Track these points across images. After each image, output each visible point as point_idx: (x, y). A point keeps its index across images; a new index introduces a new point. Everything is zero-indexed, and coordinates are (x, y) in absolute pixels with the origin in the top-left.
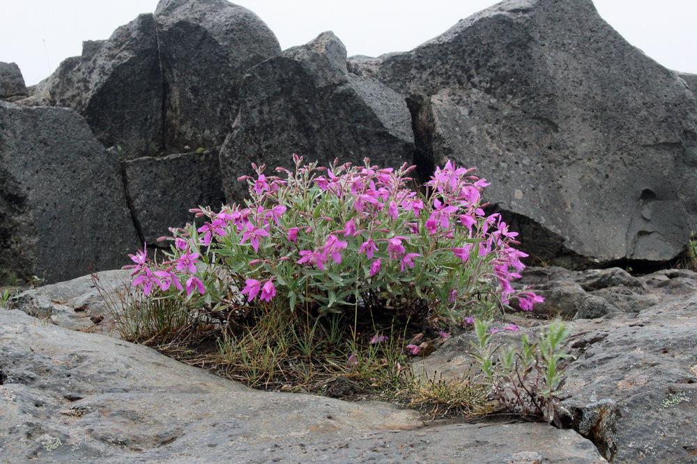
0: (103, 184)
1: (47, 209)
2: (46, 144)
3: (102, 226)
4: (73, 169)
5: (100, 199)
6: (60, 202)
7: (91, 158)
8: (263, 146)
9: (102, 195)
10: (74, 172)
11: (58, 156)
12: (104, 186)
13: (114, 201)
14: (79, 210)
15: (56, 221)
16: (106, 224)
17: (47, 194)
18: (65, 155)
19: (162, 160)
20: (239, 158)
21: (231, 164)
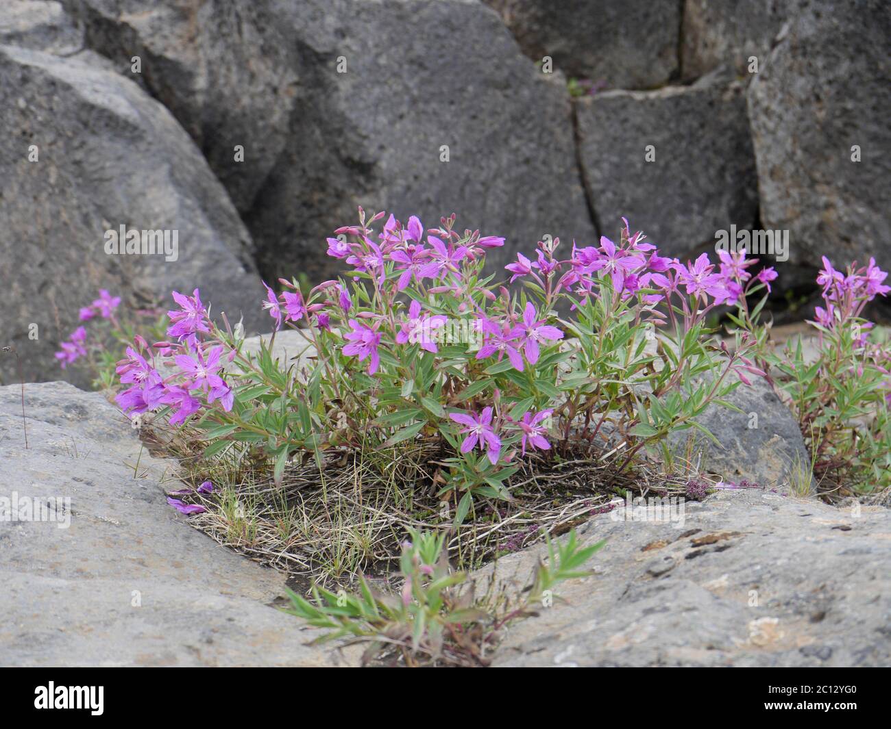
0: (531, 140)
1: (415, 186)
2: (422, 66)
3: (524, 218)
4: (472, 112)
5: (524, 169)
6: (441, 173)
7: (509, 92)
8: (822, 80)
9: (527, 161)
10: (474, 117)
11: (445, 89)
12: (533, 145)
13: (551, 173)
14: (479, 187)
15: (431, 208)
16: (533, 215)
17: (419, 158)
18: (458, 85)
19: (647, 99)
20: (782, 101)
21: (767, 111)
